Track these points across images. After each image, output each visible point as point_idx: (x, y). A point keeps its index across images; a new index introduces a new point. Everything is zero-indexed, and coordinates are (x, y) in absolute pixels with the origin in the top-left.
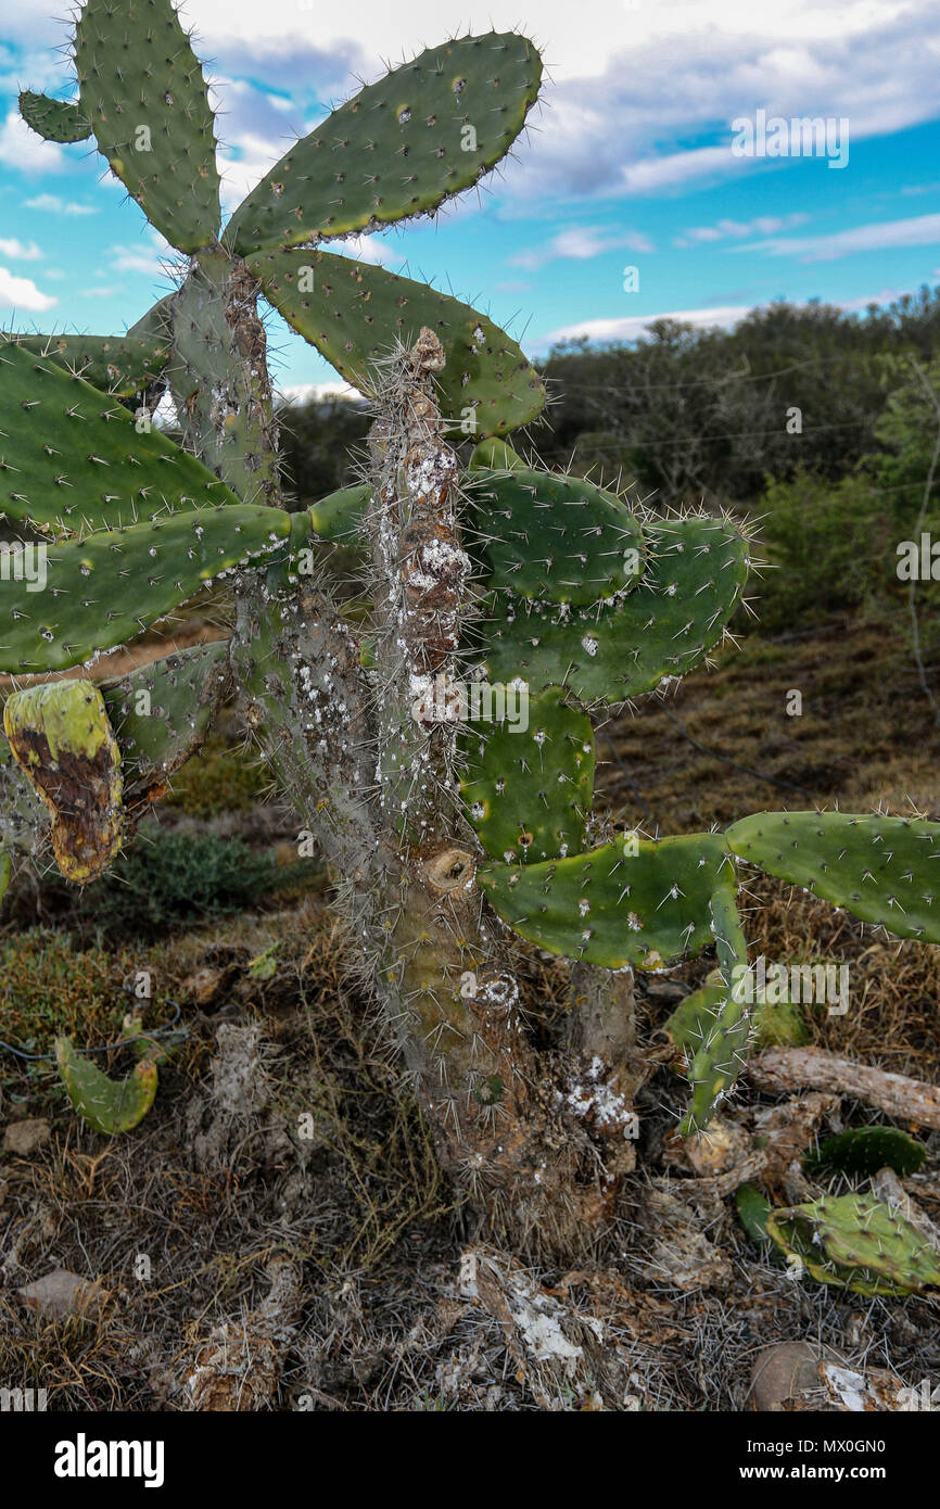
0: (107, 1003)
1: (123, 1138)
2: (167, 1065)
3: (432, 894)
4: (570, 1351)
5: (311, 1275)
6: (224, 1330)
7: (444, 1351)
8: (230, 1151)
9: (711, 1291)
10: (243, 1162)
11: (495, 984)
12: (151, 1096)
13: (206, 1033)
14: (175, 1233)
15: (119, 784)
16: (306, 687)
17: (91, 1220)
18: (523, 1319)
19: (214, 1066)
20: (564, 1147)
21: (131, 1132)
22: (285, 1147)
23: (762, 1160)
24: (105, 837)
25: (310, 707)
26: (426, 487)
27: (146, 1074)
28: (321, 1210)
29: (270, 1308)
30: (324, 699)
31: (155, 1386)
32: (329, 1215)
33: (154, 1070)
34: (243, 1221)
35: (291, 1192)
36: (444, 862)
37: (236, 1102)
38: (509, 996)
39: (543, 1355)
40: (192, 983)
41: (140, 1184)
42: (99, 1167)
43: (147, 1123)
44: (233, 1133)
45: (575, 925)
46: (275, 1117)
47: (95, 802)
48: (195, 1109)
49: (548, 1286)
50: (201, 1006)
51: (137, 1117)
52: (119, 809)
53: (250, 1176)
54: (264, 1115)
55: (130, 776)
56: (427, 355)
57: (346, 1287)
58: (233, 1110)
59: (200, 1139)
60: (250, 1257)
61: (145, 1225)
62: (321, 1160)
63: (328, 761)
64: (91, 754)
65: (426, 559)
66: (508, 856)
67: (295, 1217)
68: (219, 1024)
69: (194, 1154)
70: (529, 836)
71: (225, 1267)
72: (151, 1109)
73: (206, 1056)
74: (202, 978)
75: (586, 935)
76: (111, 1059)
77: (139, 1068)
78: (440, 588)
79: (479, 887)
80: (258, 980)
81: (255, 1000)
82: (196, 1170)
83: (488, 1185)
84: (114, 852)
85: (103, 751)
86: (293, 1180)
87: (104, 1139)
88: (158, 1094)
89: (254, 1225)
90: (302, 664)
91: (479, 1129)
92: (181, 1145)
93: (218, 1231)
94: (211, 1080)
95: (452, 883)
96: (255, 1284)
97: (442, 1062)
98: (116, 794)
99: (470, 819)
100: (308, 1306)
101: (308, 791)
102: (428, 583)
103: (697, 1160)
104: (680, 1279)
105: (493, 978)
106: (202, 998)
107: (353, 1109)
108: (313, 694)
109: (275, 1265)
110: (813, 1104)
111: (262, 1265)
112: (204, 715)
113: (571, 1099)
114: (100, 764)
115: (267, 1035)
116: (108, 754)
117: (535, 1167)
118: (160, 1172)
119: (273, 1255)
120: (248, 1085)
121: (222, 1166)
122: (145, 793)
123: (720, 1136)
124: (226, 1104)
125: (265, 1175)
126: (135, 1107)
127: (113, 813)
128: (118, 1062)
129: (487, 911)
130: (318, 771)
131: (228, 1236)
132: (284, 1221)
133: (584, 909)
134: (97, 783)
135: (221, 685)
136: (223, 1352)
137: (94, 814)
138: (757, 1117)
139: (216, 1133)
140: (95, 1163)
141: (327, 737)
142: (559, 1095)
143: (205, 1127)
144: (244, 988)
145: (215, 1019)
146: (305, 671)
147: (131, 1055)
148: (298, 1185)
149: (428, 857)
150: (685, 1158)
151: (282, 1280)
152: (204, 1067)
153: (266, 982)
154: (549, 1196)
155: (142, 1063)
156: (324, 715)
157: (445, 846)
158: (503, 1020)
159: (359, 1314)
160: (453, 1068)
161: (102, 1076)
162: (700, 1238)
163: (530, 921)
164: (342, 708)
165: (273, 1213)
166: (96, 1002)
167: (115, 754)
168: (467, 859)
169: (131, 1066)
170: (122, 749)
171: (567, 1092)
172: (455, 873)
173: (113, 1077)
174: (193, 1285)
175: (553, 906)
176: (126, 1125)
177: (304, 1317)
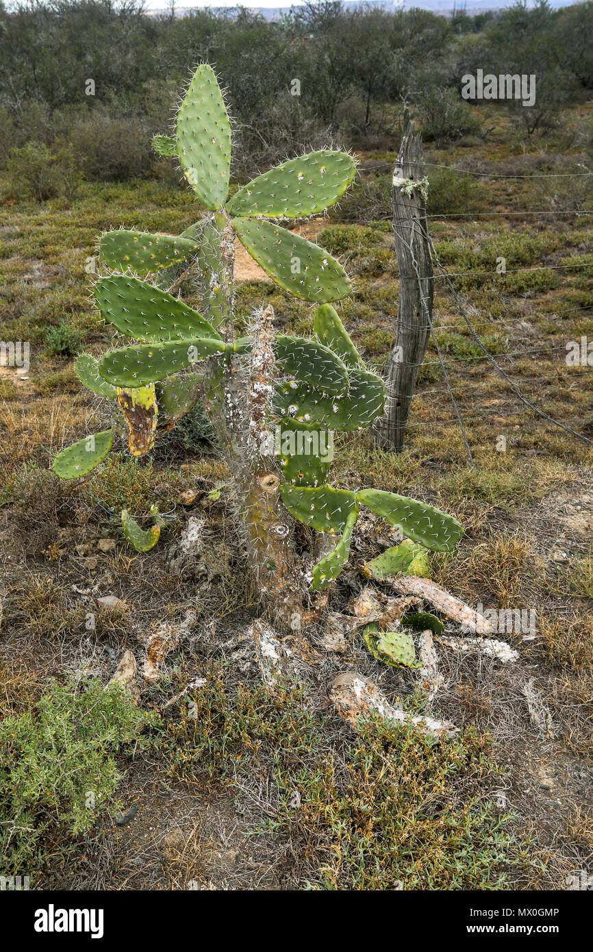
0: (146, 498)
1: (143, 553)
2: (166, 529)
3: (261, 490)
4: (275, 656)
5: (201, 617)
6: (165, 626)
7: (236, 649)
8: (182, 568)
9: (338, 653)
10: (186, 573)
11: (280, 527)
12: (156, 540)
13: (184, 519)
14: (156, 593)
15: (156, 422)
16: (228, 401)
17: (126, 580)
18: (263, 643)
19: (183, 533)
20: (297, 592)
21: (147, 552)
22: (203, 571)
23: (381, 615)
24: (148, 441)
25: (229, 410)
26: (259, 364)
27: (156, 530)
28: (212, 597)
29: (183, 625)
30: (234, 407)
31: (138, 638)
32: (214, 599)
33: (159, 530)
34: (182, 594)
35: (202, 588)
36: (267, 479)
37: (188, 550)
38: (285, 532)
39: (265, 655)
40: (184, 495)
41: (146, 572)
42: (132, 563)
43: (153, 550)
44: (185, 561)
45: (309, 513)
46: (203, 559)
47: (147, 426)
48: (173, 548)
49: (279, 637)
50: (185, 506)
51: (150, 547)
52: (155, 432)
53: (188, 579)
54: (198, 557)
55: (161, 419)
56: (269, 315)
57: (211, 623)
58: (186, 552)
59: (173, 561)
60: (180, 606)
61: (145, 587)
62: (217, 579)
63: (232, 431)
64: (147, 408)
65: (255, 388)
66: (294, 481)
67: (202, 597)
68: (191, 516)
69: (169, 566)
70: (302, 475)
71: (171, 608)
72: (156, 545)
73: (182, 528)
74: (189, 493)
75: (312, 517)
76: (144, 522)
77: (154, 528)
78: (259, 397)
79: (279, 491)
80: (211, 500)
81: (207, 509)
82: (168, 572)
83: (267, 598)
84: (151, 448)
85: (152, 408)
86: (204, 584)
87: (136, 553)
88: (160, 540)
89: (186, 597)
90: (228, 392)
91: (266, 578)
92: (165, 562)
93: (172, 596)
94: (181, 539)
95: (268, 487)
96: (180, 616)
97: (256, 551)
98: (154, 426)
99: (280, 465)
100: (197, 627)
101: (224, 440)
102: (255, 395)
103: (357, 611)
104: (327, 646)
105: (280, 525)
106: (187, 503)
107: (235, 563)
108: (230, 405)
109: (189, 611)
110: (408, 600)
111: (185, 610)
112: (191, 402)
113: (306, 576)
114: (150, 413)
115: (208, 525)
116: (154, 409)
117: (285, 597)
118: (155, 569)
119: (189, 608)
120: (194, 544)
121: (178, 572)
122: (166, 426)
123: (368, 603)
124: (184, 549)
125: (193, 579)
126: (150, 543)
127: (152, 433)
128: (146, 523)
129: (280, 500)
130: (229, 435)
131: (175, 598)
132: (197, 598)
133: (313, 507)
134: (148, 420)
135: (199, 392)
136: (162, 632)
137: (146, 431)
138: (389, 601)
139: (180, 559)
140: (131, 560)
141: (233, 422)
142: (302, 573)
143: (175, 556)
144: (204, 503)
145: (189, 513)
146: (229, 395)
147: (152, 521)
148: (206, 586)
149: (262, 476)
150: (353, 610)
151: (190, 617)
152: (180, 533)
153: (214, 502)
154: (288, 608)
155: (155, 526)
156: (233, 414)
157: (268, 473)
158: (281, 541)
159: (214, 633)
160: (260, 555)
161: (139, 528)
162: (342, 636)
163: (295, 507)
164: (240, 412)
165: (194, 594)
166: (141, 496)
167: (156, 410)
168: (276, 478)
169: (150, 527)
170: (159, 408)
171: (305, 573)
172: (270, 484)
173: (143, 529)
174: (159, 612)
175: (303, 504)
176: (145, 549)
177: (195, 630)
